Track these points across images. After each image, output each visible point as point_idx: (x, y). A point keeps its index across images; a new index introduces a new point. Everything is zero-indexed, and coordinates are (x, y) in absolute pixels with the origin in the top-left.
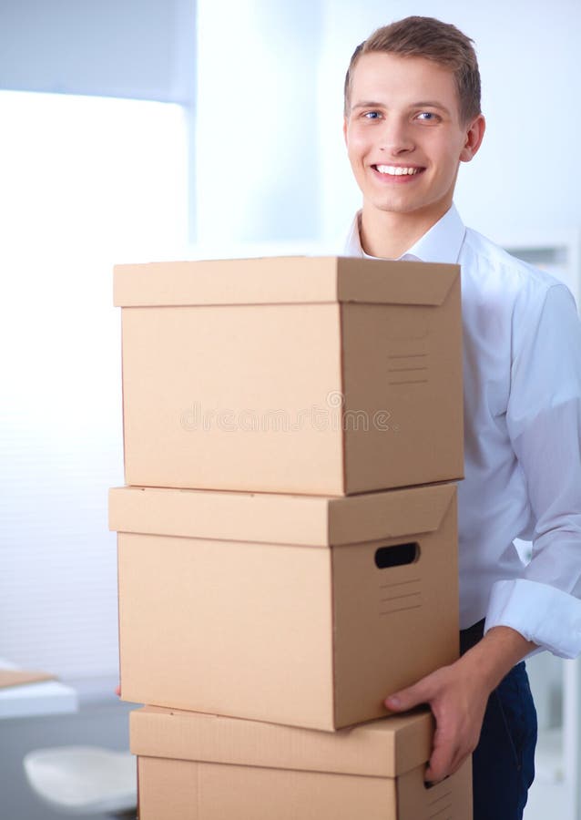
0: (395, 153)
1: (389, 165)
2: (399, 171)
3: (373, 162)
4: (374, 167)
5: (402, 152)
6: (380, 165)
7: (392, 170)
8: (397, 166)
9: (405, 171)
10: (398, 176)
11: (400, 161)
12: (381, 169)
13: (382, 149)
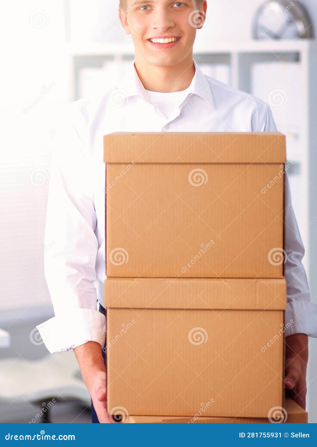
0: (164, 30)
1: (160, 38)
2: (166, 41)
3: (148, 37)
4: (149, 40)
5: (168, 29)
6: (152, 39)
7: (162, 41)
8: (165, 38)
9: (170, 40)
10: (166, 43)
11: (166, 34)
12: (154, 41)
13: (155, 28)
